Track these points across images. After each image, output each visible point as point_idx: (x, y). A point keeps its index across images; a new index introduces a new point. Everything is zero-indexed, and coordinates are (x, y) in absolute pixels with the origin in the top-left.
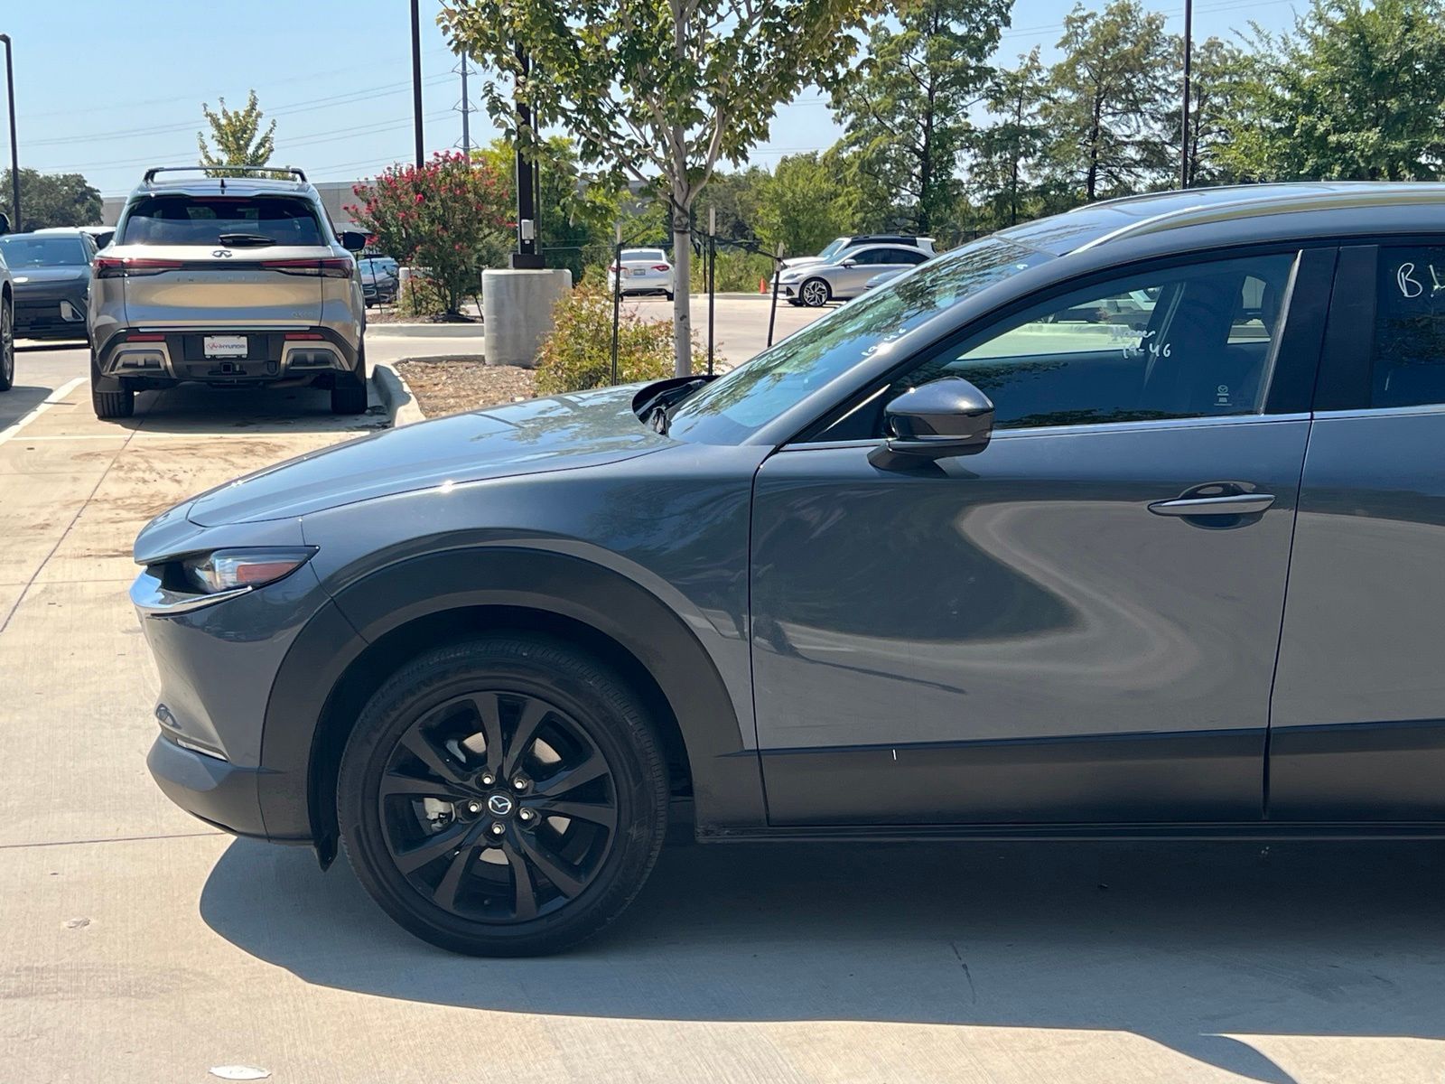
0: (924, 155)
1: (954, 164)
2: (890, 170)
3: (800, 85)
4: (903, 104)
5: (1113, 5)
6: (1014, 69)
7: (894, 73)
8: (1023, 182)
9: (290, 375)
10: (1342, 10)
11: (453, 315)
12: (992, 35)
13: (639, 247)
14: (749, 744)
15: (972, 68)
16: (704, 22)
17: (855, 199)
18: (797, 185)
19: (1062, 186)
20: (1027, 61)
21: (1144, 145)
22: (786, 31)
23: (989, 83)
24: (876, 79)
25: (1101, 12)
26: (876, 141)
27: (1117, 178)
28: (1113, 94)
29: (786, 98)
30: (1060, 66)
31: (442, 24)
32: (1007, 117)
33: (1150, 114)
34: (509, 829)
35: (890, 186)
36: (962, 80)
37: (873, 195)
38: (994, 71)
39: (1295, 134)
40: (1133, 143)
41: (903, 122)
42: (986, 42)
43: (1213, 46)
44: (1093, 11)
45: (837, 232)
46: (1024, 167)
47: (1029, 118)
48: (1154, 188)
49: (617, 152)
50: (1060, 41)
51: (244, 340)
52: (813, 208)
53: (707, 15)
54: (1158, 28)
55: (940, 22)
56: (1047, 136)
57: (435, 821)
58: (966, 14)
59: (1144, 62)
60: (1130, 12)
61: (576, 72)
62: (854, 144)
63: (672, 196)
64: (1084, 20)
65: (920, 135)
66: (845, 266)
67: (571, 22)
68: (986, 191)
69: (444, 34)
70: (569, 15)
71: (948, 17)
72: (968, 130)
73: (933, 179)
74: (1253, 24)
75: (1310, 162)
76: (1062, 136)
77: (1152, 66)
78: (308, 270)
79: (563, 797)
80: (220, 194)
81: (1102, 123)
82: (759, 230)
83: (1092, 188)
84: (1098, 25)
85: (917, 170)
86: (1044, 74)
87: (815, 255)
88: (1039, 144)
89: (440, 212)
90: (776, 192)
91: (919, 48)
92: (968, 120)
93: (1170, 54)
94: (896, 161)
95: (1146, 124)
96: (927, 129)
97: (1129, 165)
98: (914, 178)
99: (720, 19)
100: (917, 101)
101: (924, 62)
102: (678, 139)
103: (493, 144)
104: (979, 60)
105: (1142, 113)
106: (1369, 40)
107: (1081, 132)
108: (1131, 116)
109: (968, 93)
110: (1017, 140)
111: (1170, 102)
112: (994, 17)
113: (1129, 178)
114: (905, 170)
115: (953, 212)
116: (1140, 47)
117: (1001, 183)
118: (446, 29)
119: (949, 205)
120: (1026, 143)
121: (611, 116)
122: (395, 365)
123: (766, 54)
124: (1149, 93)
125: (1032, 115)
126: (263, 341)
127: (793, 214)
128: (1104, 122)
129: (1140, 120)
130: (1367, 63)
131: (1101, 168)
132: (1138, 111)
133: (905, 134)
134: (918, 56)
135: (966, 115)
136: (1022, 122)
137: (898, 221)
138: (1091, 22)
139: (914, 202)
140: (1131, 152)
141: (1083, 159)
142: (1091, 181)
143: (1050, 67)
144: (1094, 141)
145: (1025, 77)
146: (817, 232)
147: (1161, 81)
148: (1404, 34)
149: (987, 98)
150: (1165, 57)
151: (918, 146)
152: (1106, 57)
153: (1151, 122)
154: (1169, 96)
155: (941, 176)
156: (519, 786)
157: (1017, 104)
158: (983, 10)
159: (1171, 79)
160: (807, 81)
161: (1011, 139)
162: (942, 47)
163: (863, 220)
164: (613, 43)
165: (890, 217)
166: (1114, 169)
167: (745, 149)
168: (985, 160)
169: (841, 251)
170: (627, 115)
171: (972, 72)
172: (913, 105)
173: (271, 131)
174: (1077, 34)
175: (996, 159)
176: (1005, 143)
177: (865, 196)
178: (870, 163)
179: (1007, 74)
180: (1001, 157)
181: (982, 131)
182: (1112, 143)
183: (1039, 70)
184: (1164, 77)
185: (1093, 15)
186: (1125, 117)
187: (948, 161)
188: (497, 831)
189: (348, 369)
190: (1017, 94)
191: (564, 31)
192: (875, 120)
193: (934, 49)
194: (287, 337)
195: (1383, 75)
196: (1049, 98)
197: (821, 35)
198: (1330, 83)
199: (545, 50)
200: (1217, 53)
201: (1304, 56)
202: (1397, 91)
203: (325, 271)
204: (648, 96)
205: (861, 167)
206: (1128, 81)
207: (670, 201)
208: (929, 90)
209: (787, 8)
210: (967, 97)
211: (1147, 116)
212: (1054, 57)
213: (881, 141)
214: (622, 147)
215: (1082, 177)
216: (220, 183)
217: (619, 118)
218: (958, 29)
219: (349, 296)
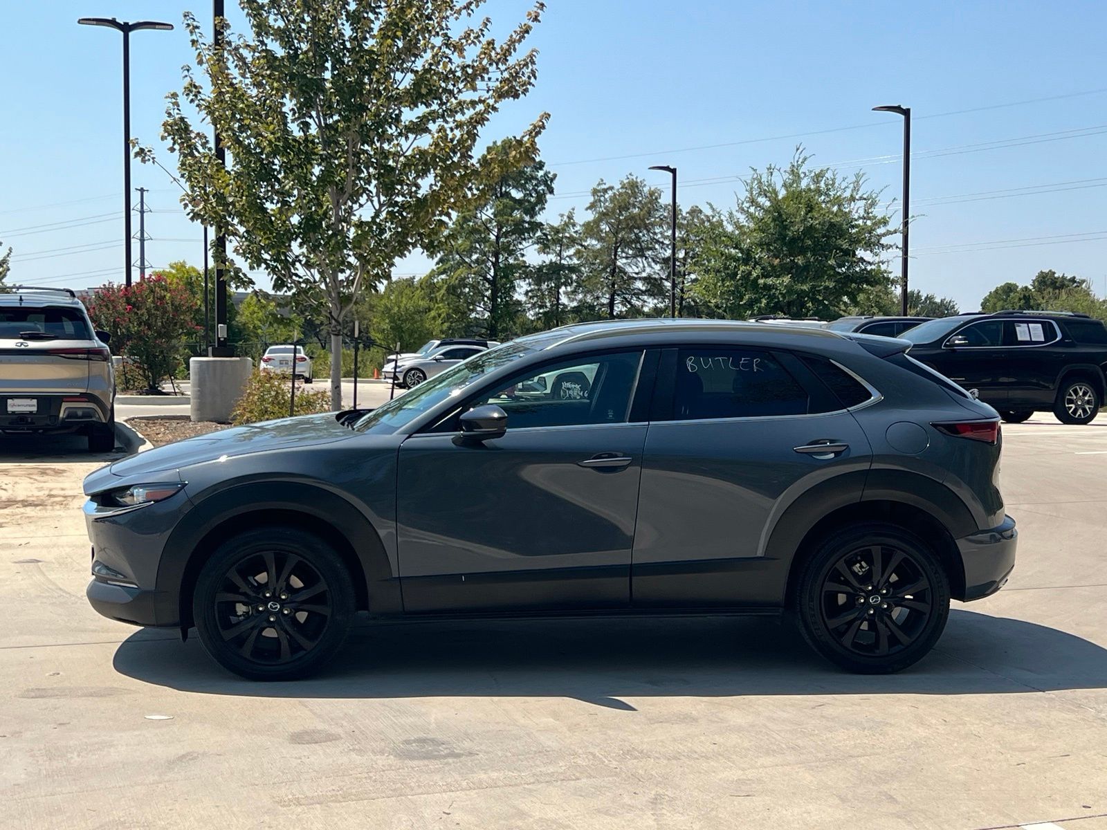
0: (493, 283)
1: (515, 289)
2: (469, 293)
3: (411, 248)
4: (478, 246)
5: (626, 181)
6: (556, 223)
7: (471, 224)
8: (564, 305)
9: (65, 425)
10: (766, 197)
11: (154, 390)
12: (541, 200)
13: (281, 344)
14: (395, 575)
15: (527, 222)
16: (351, 208)
17: (443, 312)
18: (402, 302)
19: (592, 307)
20: (565, 218)
21: (648, 280)
22: (402, 215)
23: (539, 234)
24: (459, 228)
25: (618, 186)
26: (459, 272)
27: (630, 303)
28: (626, 243)
29: (402, 255)
30: (589, 223)
31: (183, 203)
32: (552, 257)
33: (652, 259)
34: (277, 618)
35: (469, 304)
36: (521, 231)
37: (456, 311)
38: (542, 224)
39: (738, 277)
40: (640, 279)
41: (478, 259)
42: (536, 204)
43: (695, 212)
44: (612, 185)
45: (430, 336)
46: (565, 293)
47: (568, 259)
48: (656, 309)
49: (296, 286)
50: (588, 205)
51: (35, 402)
52: (413, 319)
53: (353, 203)
54: (656, 199)
55: (504, 189)
56: (580, 271)
57: (241, 616)
58: (522, 185)
59: (647, 222)
60: (637, 187)
61: (274, 237)
62: (442, 273)
63: (330, 313)
64: (605, 191)
65: (490, 269)
66: (436, 360)
67: (268, 205)
68: (537, 310)
69: (185, 208)
70: (267, 201)
71: (509, 186)
72: (524, 266)
73: (499, 300)
74: (710, 204)
75: (747, 297)
76: (591, 272)
77: (653, 225)
78: (80, 356)
79: (304, 602)
80: (18, 305)
81: (618, 263)
82: (373, 333)
83: (612, 309)
84: (615, 194)
85: (488, 293)
86: (578, 228)
87: (415, 352)
88: (574, 277)
89: (146, 317)
90: (386, 307)
91: (488, 207)
92: (524, 259)
93: (665, 217)
94: (473, 287)
95: (650, 266)
96: (495, 264)
97: (638, 294)
98: (486, 299)
99: (361, 206)
100: (487, 244)
101: (492, 217)
102: (335, 278)
103: (172, 267)
104: (532, 217)
105: (646, 258)
106: (784, 217)
107: (604, 270)
108: (639, 259)
109: (525, 239)
110: (559, 274)
111: (666, 251)
112: (542, 187)
113: (637, 303)
114: (479, 292)
115: (515, 323)
116: (644, 212)
117: (548, 304)
118: (186, 206)
119: (512, 319)
120: (566, 276)
121: (293, 264)
122: (126, 421)
123: (390, 228)
124: (651, 243)
125: (569, 256)
126: (48, 403)
127: (398, 322)
128: (620, 263)
129: (645, 262)
130: (783, 233)
131: (618, 295)
132: (643, 256)
133: (479, 267)
134: (488, 213)
135: (523, 255)
136: (563, 262)
137: (475, 329)
138: (610, 193)
139: (486, 316)
140: (639, 285)
141: (605, 289)
142: (611, 305)
143: (581, 223)
144: (613, 276)
145: (564, 230)
146: (416, 336)
147: (659, 236)
148: (807, 214)
149: (537, 244)
150: (661, 219)
151: (489, 276)
152: (621, 218)
153: (653, 264)
154: (665, 246)
155: (505, 298)
156: (283, 597)
157: (559, 248)
158: (534, 182)
159: (666, 234)
160: (414, 246)
161: (553, 273)
162: (505, 206)
163: (449, 328)
164: (295, 220)
165: (469, 326)
166: (627, 296)
167: (376, 286)
168: (536, 287)
169: (433, 350)
170: (303, 263)
171: (527, 225)
172: (485, 247)
173: (8, 255)
174: (600, 201)
175: (544, 286)
176: (550, 276)
177: (451, 311)
178: (454, 288)
179: (552, 228)
180: (548, 286)
181: (534, 267)
182: (625, 278)
183: (574, 225)
184: (661, 233)
185: (611, 188)
186: (635, 260)
187: (510, 288)
188: (272, 619)
189: (104, 421)
190: (559, 242)
191: (265, 210)
192: (457, 257)
193: (500, 208)
194: (64, 399)
195: (793, 240)
196: (582, 245)
197: (423, 220)
198: (761, 245)
199: (255, 223)
200: (698, 217)
201: (743, 226)
202: (802, 251)
203: (90, 356)
204: (317, 252)
205: (448, 290)
206: (636, 235)
207: (329, 315)
208: (496, 237)
209: (403, 201)
210: (524, 243)
211: (650, 260)
212: (584, 217)
213: (462, 272)
214: (300, 283)
215: (605, 301)
216: (19, 298)
217: (298, 265)
218: (517, 194)
219: (106, 373)
